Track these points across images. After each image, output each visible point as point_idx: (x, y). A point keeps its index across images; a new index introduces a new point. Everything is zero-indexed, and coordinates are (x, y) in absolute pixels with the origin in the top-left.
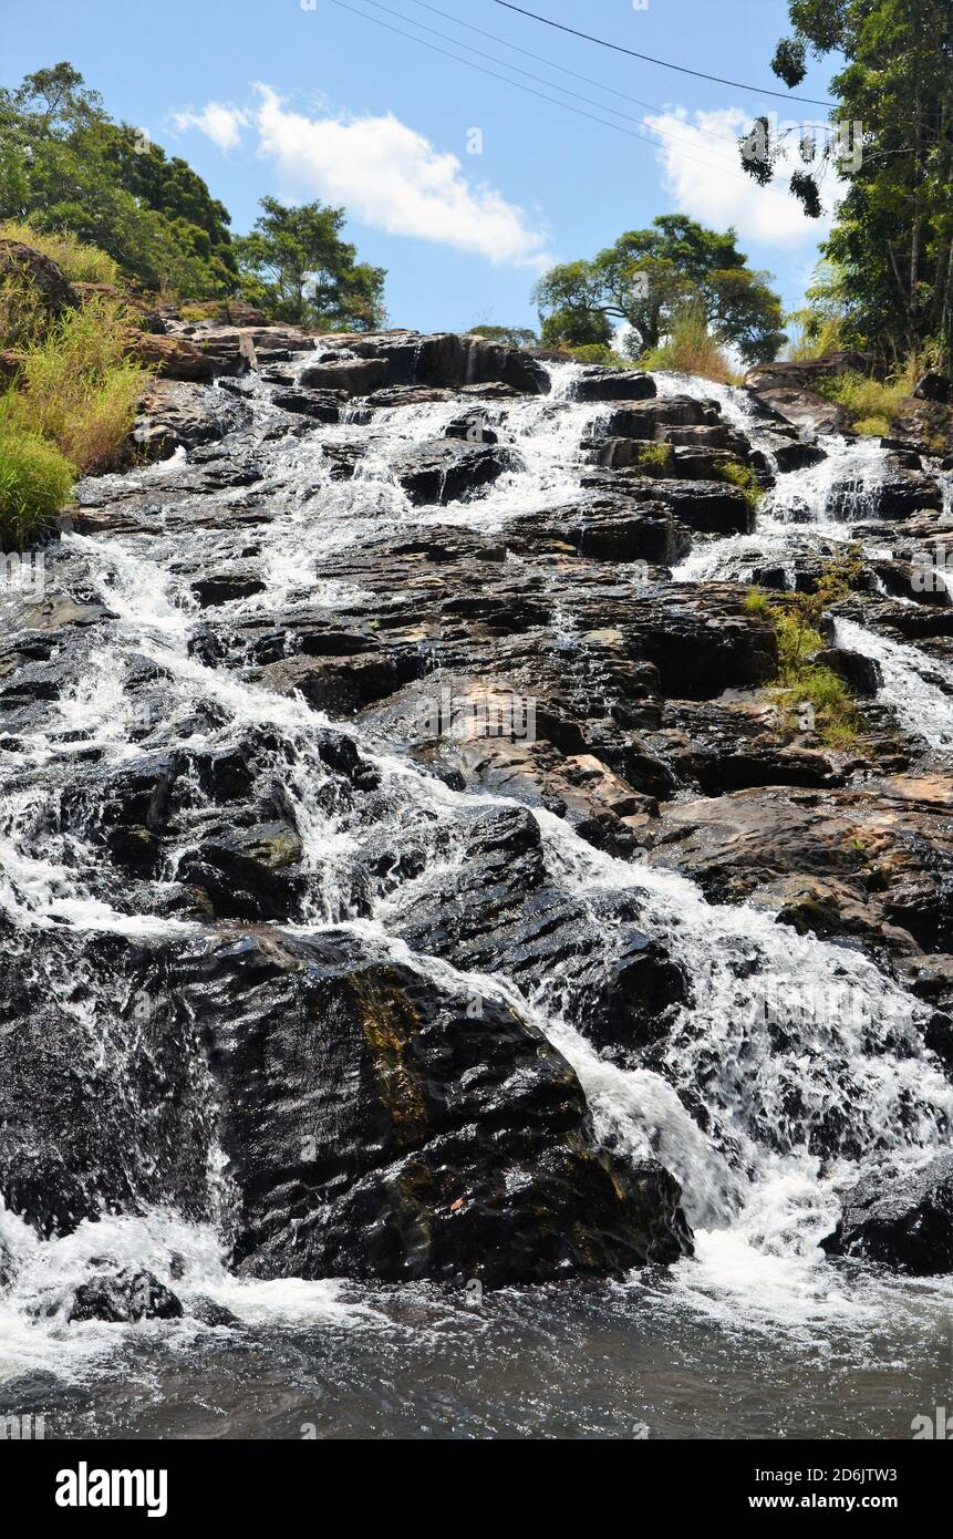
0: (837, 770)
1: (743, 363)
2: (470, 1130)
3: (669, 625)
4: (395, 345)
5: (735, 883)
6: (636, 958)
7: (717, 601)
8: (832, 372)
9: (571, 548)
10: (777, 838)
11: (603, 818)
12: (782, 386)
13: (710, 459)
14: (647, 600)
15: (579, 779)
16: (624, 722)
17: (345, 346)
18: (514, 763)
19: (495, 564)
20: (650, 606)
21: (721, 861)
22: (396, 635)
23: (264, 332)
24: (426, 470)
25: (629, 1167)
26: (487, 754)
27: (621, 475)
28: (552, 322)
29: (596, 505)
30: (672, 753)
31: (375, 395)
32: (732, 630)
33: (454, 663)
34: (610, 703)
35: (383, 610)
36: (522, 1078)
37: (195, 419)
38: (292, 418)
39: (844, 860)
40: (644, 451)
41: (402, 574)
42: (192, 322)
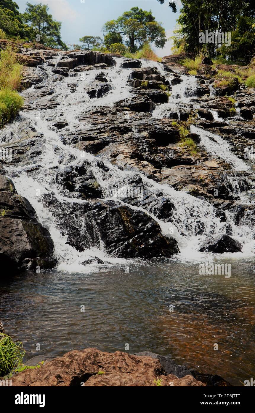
0: (194, 161)
1: (156, 47)
2: (142, 234)
3: (157, 130)
4: (78, 55)
5: (179, 187)
6: (165, 202)
7: (166, 124)
8: (183, 58)
9: (129, 109)
10: (186, 177)
11: (152, 175)
12: (171, 62)
13: (157, 84)
14: (151, 124)
15: (144, 166)
16: (151, 153)
17: (65, 55)
18: (132, 164)
19: (116, 116)
20: (152, 126)
21: (176, 182)
22: (101, 136)
23: (45, 52)
24: (93, 90)
25: (169, 239)
26: (126, 162)
27: (138, 89)
28: (107, 37)
29: (133, 98)
30: (161, 159)
31: (75, 68)
32: (170, 131)
33: (114, 142)
34: (147, 149)
35: (96, 130)
36: (149, 225)
37: (35, 77)
38: (57, 76)
39: (199, 181)
40: (142, 83)
41: (96, 119)
42: (27, 49)
